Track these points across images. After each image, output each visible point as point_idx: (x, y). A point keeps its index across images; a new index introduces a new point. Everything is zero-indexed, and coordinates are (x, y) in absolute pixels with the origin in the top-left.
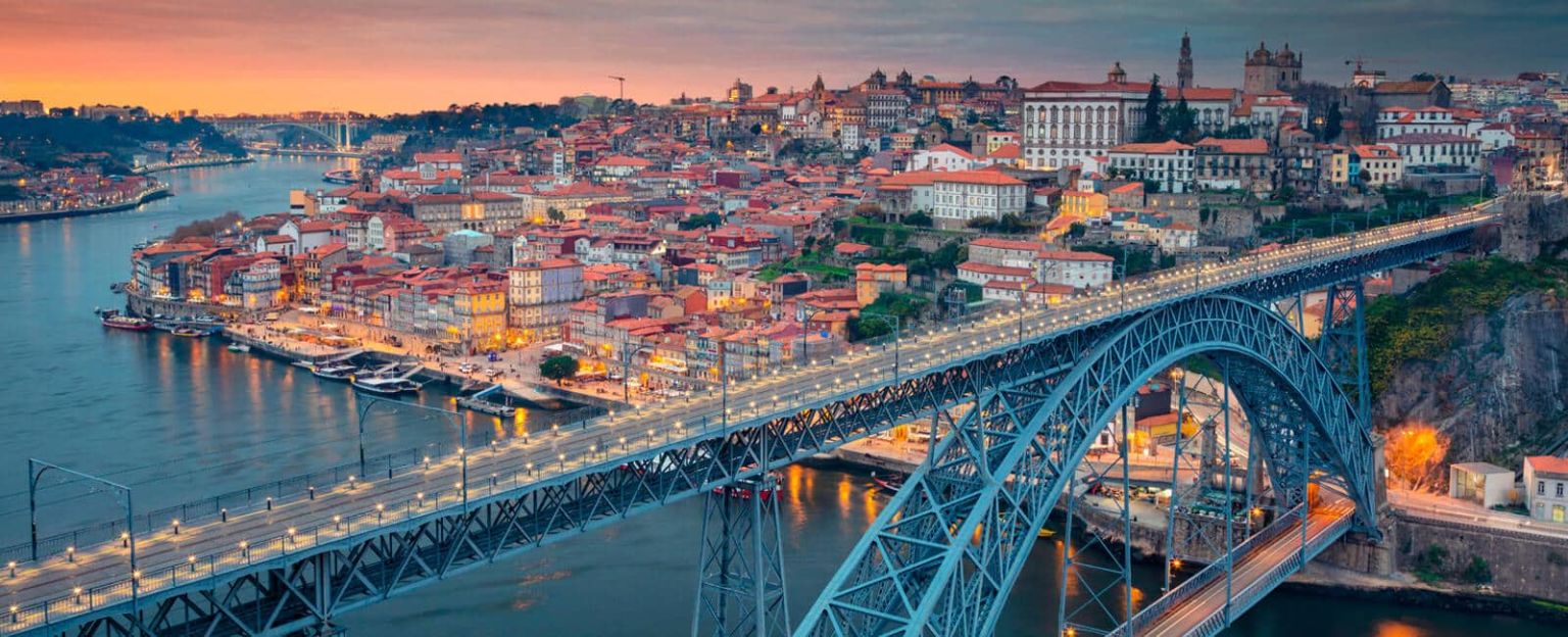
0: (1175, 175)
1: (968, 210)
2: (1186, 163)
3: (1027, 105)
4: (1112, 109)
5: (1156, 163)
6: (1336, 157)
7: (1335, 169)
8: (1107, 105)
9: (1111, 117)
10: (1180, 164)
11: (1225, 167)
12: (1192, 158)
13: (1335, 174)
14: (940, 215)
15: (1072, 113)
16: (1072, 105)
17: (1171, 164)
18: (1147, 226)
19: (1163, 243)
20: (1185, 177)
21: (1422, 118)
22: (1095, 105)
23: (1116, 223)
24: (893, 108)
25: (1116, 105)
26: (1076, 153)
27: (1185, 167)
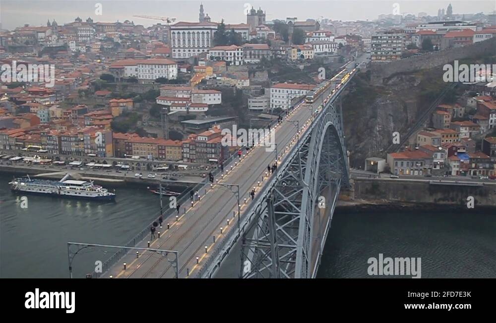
0: (236, 58)
1: (154, 75)
2: (240, 53)
3: (172, 31)
4: (208, 33)
5: (229, 54)
6: (293, 50)
7: (293, 55)
8: (205, 31)
9: (208, 36)
10: (238, 54)
11: (254, 55)
12: (242, 52)
13: (292, 57)
14: (141, 78)
15: (191, 35)
16: (191, 31)
17: (234, 54)
18: (230, 79)
19: (237, 85)
20: (240, 59)
21: (316, 35)
22: (201, 31)
23: (218, 78)
24: (88, 33)
25: (209, 31)
26: (194, 51)
27: (240, 55)
